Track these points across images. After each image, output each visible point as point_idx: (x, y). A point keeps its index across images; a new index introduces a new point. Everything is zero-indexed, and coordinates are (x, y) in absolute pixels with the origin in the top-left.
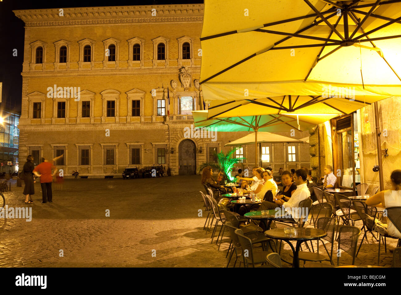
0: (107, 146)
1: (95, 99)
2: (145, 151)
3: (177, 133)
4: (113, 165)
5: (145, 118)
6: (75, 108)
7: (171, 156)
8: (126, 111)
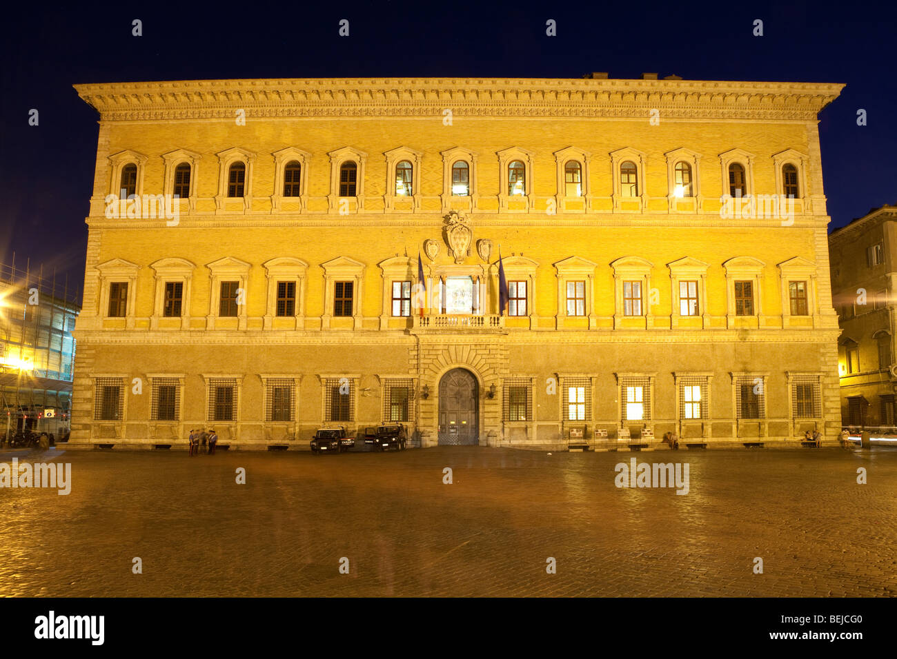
0: (275, 380)
1: (249, 278)
2: (361, 392)
3: (437, 355)
4: (287, 423)
5: (363, 321)
6: (206, 296)
7: (423, 405)
8: (321, 305)
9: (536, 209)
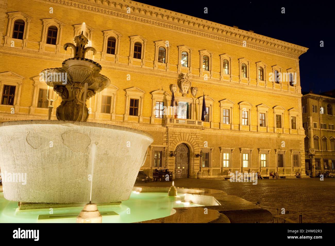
3: (176, 137)
5: (143, 119)
7: (169, 159)
8: (123, 109)
9: (213, 77)
